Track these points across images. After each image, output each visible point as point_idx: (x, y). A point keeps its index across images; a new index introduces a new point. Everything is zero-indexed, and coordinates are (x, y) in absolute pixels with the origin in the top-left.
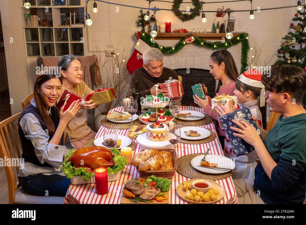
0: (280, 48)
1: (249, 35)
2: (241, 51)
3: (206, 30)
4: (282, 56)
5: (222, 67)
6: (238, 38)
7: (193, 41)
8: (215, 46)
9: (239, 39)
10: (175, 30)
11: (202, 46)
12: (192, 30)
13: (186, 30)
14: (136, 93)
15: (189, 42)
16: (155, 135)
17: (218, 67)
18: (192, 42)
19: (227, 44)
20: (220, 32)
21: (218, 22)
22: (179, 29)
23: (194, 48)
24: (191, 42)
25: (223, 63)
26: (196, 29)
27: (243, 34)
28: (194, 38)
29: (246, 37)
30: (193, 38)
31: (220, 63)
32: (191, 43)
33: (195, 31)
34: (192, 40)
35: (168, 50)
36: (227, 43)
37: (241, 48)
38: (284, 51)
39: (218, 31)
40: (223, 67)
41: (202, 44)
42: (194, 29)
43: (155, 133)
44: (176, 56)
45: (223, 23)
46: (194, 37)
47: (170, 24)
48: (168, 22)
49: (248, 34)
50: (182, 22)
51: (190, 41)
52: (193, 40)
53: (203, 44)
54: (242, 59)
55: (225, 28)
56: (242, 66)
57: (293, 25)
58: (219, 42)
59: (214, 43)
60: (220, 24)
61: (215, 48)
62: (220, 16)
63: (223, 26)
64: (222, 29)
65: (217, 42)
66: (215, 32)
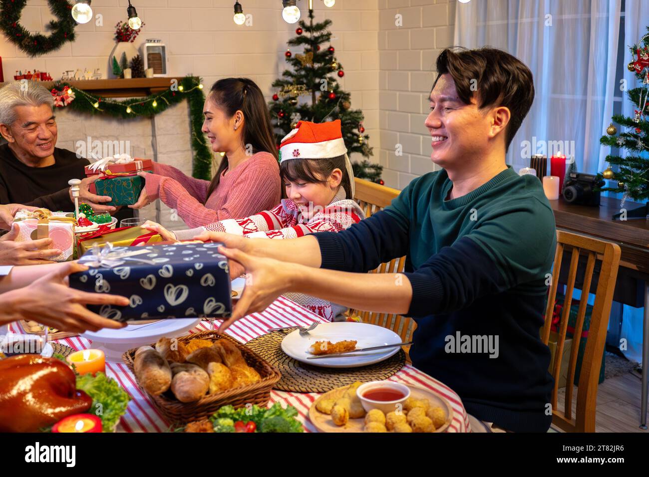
1: (202, 81)
2: (187, 120)
3: (99, 72)
5: (236, 122)
6: (181, 88)
7: (70, 99)
8: (129, 111)
9: (184, 90)
10: (18, 74)
11: (96, 112)
12: (64, 73)
13: (48, 75)
15: (61, 103)
17: (226, 121)
18: (69, 104)
19: (158, 104)
20: (133, 76)
21: (125, 53)
22: (29, 71)
23: (73, 120)
24: (65, 102)
25: (240, 114)
26: (73, 71)
27: (189, 78)
28: (74, 93)
29: (197, 85)
30: (70, 92)
31: (231, 113)
32: (66, 104)
33: (71, 75)
34: (67, 97)
36: (157, 101)
38: (282, 113)
39: (128, 73)
40: (238, 122)
41: (96, 105)
42: (67, 72)
45: (138, 56)
46: (73, 90)
49: (200, 78)
51: (63, 100)
52: (72, 99)
53: (99, 107)
54: (195, 137)
55: (143, 68)
56: (195, 153)
57: (290, 56)
58: (136, 101)
59: (124, 103)
60: (129, 59)
61: (128, 114)
62: (127, 40)
63: (138, 62)
64: (138, 70)
65: (133, 101)
66: (122, 76)
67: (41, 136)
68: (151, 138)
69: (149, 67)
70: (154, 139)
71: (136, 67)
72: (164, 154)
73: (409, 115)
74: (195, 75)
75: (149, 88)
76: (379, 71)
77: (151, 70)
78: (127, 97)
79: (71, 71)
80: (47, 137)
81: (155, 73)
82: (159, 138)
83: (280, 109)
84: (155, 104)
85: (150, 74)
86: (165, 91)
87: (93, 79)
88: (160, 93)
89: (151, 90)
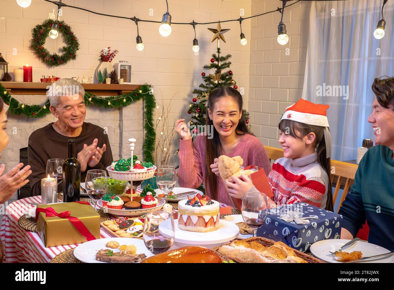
0: (191, 106)
3: (92, 79)
4: (197, 116)
6: (141, 91)
8: (109, 104)
9: (143, 92)
10: (43, 78)
11: (89, 104)
14: (71, 164)
16: (207, 218)
19: (126, 100)
20: (111, 83)
21: (106, 68)
22: (50, 77)
26: (76, 78)
35: (35, 111)
37: (141, 106)
38: (199, 109)
39: (108, 81)
41: (90, 99)
43: (207, 214)
44: (43, 122)
45: (114, 71)
47: (31, 69)
48: (27, 66)
49: (151, 86)
50: (47, 69)
54: (146, 122)
55: (117, 78)
56: (145, 132)
57: (205, 75)
58: (113, 98)
59: (106, 99)
60: (109, 72)
61: (108, 105)
62: (107, 61)
63: (115, 74)
64: (114, 79)
65: (111, 98)
66: (105, 82)
67: (74, 114)
68: (119, 122)
69: (121, 78)
70: (121, 122)
71: (113, 77)
72: (127, 132)
73: (270, 114)
74: (149, 84)
75: (121, 91)
76: (249, 88)
77: (122, 80)
78: (107, 95)
79: (75, 78)
80: (77, 115)
81: (124, 82)
82: (125, 122)
83: (198, 107)
84: (125, 100)
85: (122, 82)
86: (130, 93)
87: (88, 83)
88: (128, 94)
89: (122, 91)
